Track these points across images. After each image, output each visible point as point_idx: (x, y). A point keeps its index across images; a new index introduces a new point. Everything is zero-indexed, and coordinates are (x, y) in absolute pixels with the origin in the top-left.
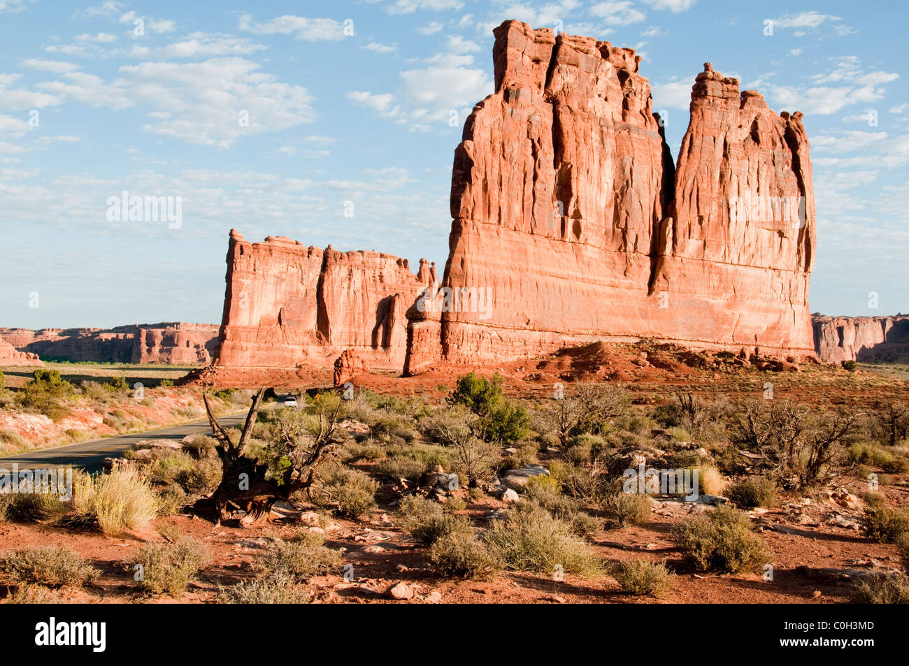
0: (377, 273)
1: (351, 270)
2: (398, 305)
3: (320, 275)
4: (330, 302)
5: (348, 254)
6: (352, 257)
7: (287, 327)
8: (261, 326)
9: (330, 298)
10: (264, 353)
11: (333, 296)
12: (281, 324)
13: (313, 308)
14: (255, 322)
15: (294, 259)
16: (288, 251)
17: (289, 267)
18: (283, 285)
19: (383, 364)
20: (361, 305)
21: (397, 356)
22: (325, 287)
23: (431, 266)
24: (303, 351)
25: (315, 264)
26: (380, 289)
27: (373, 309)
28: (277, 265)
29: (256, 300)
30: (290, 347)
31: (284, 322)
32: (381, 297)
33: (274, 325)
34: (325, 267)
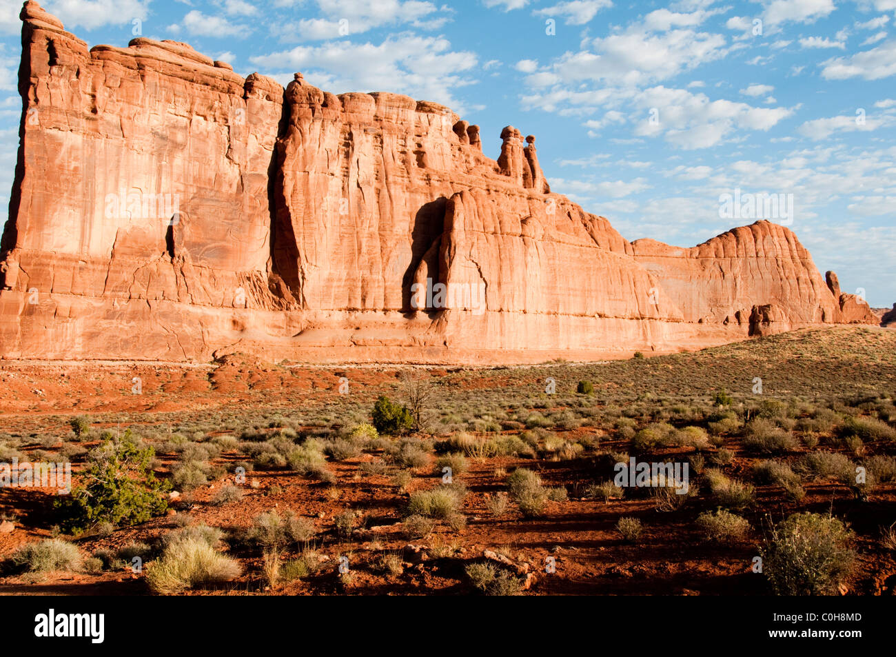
0: (411, 146)
1: (351, 134)
2: (461, 216)
3: (276, 145)
4: (302, 206)
5: (342, 98)
6: (353, 103)
7: (189, 261)
8: (118, 257)
9: (300, 197)
10: (124, 325)
11: (307, 193)
12: (172, 255)
13: (259, 222)
14: (100, 245)
15: (206, 98)
16: (190, 75)
17: (195, 118)
18: (179, 160)
19: (430, 353)
20: (376, 216)
21: (464, 332)
22: (288, 169)
23: (525, 145)
24: (235, 322)
25: (261, 115)
26: (419, 182)
27: (404, 227)
28: (159, 106)
29: (99, 188)
30: (197, 311)
31: (180, 250)
32: (422, 201)
33: (154, 257)
34: (287, 127)
